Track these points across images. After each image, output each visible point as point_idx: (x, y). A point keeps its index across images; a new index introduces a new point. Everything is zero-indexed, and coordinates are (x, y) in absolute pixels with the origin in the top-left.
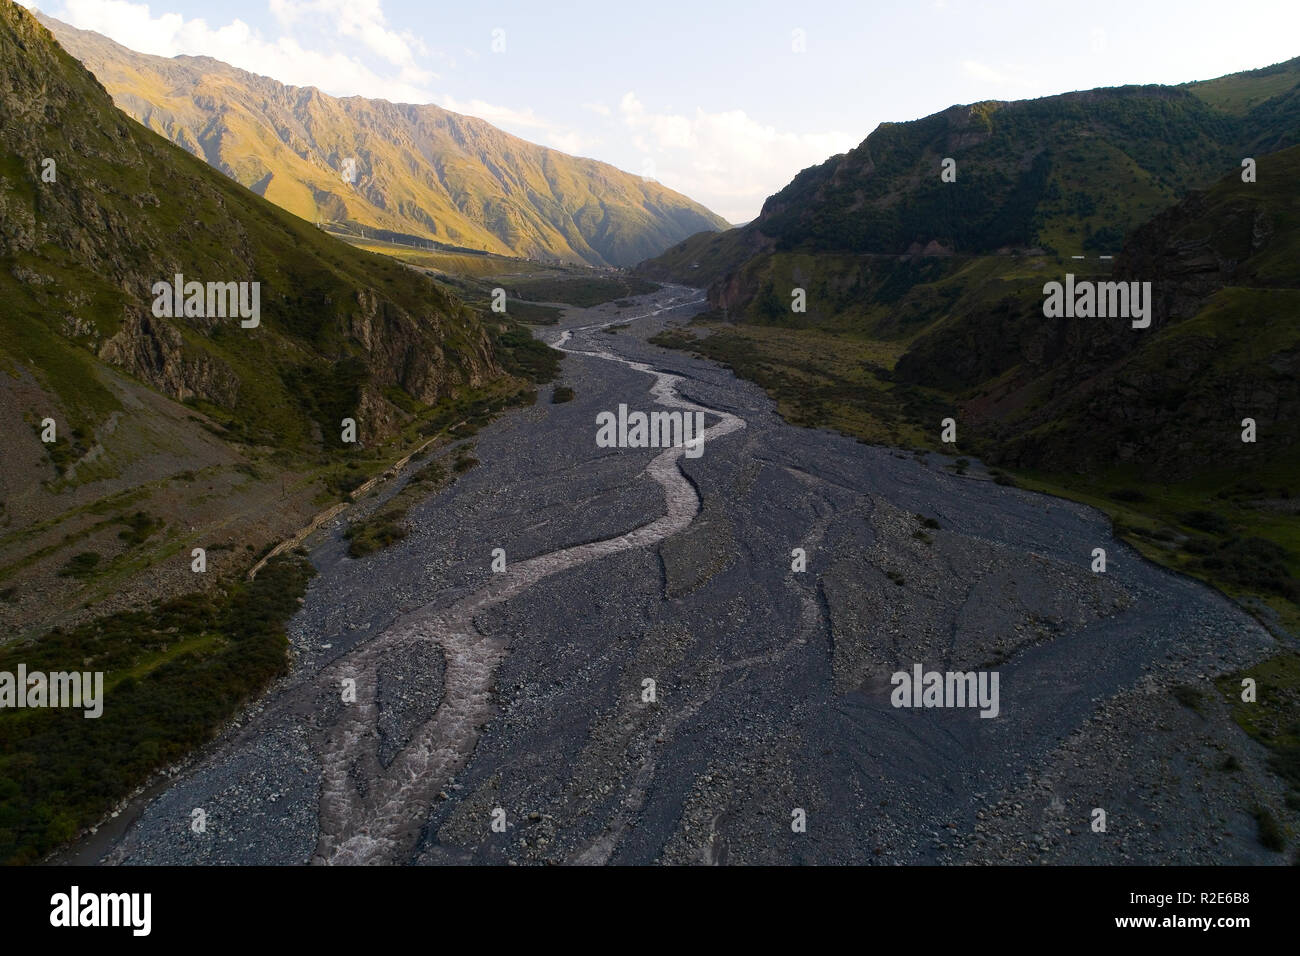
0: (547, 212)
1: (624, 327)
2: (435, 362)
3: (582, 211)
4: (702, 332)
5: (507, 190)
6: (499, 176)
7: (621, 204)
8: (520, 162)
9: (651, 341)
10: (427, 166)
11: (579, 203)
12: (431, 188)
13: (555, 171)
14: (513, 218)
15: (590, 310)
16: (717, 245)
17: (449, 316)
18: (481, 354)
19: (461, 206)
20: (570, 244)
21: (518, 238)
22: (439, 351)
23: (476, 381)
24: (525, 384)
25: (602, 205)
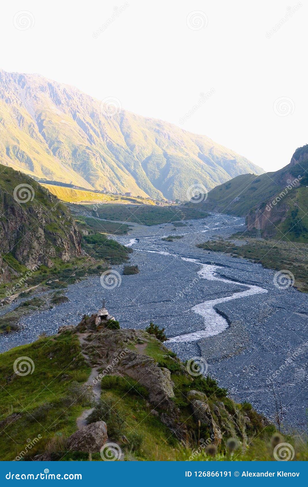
0: (121, 158)
1: (179, 237)
2: (38, 238)
3: (149, 158)
4: (239, 243)
5: (91, 139)
6: (85, 129)
7: (180, 155)
8: (103, 120)
9: (200, 247)
10: (29, 119)
11: (147, 153)
12: (32, 136)
13: (129, 127)
14: (94, 162)
15: (153, 227)
16: (255, 185)
17: (49, 209)
18: (71, 237)
19: (54, 151)
20: (138, 184)
21: (98, 177)
22: (41, 231)
23: (66, 257)
24: (102, 262)
25: (165, 155)
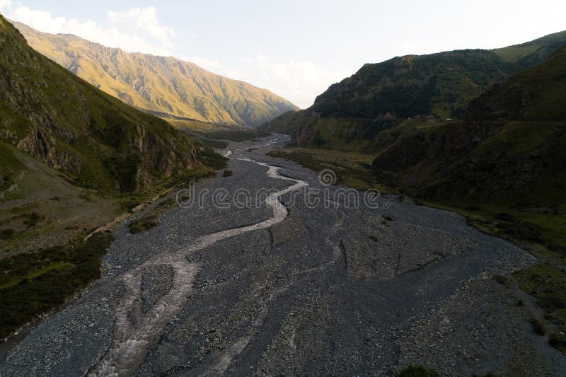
0: (222, 103)
1: (255, 149)
2: (171, 158)
3: (237, 103)
4: (289, 151)
5: (204, 93)
6: (201, 87)
7: (254, 101)
8: (210, 82)
9: (267, 155)
10: (168, 83)
11: (236, 100)
12: (170, 92)
13: (225, 85)
14: (207, 106)
15: (240, 143)
16: (295, 117)
17: (178, 139)
18: (191, 155)
19: (184, 100)
20: (232, 117)
21: (209, 114)
22: (173, 153)
23: (189, 167)
24: (211, 169)
25: (246, 100)
